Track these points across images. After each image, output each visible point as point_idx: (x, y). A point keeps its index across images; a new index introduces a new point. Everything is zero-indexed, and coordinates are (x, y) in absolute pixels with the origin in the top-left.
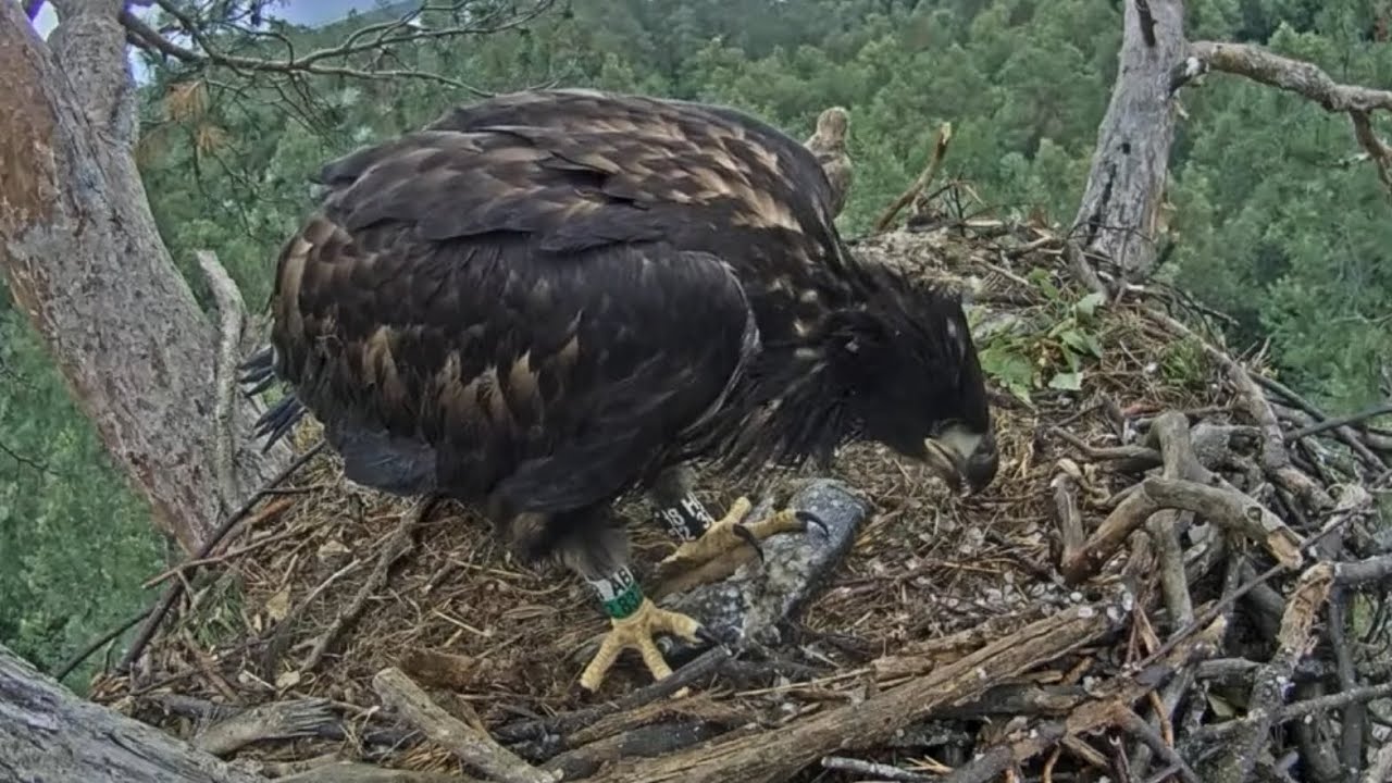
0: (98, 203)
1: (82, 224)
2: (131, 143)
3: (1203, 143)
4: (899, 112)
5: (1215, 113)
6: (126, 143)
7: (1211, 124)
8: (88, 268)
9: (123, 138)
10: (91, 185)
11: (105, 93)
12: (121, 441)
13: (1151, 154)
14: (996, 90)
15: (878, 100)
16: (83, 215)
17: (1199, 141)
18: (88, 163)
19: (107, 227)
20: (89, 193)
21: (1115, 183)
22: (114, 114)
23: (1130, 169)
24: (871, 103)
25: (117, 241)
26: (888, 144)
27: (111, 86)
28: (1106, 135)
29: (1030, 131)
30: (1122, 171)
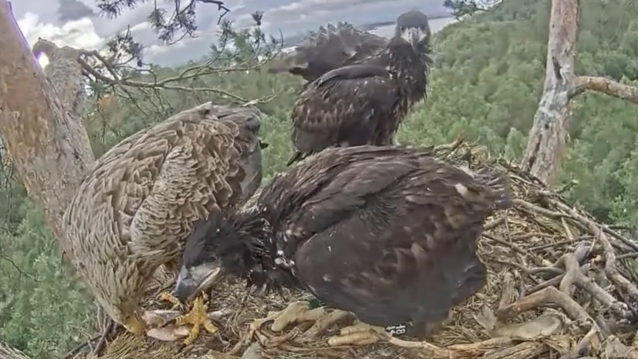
0: (67, 146)
1: (60, 156)
2: (83, 118)
3: (585, 132)
4: (443, 114)
5: (591, 118)
6: (81, 118)
7: (589, 122)
8: (63, 177)
9: (79, 115)
10: (64, 137)
11: (71, 95)
12: (77, 258)
13: (558, 129)
14: (488, 104)
15: (433, 109)
16: (61, 152)
17: (584, 131)
18: (63, 127)
19: (71, 157)
20: (64, 142)
21: (541, 142)
22: (75, 104)
23: (549, 137)
24: (430, 110)
25: (76, 164)
26: (439, 128)
27: (74, 92)
28: (538, 120)
29: (506, 124)
30: (545, 137)
